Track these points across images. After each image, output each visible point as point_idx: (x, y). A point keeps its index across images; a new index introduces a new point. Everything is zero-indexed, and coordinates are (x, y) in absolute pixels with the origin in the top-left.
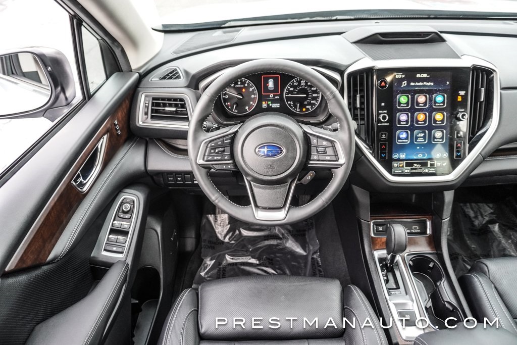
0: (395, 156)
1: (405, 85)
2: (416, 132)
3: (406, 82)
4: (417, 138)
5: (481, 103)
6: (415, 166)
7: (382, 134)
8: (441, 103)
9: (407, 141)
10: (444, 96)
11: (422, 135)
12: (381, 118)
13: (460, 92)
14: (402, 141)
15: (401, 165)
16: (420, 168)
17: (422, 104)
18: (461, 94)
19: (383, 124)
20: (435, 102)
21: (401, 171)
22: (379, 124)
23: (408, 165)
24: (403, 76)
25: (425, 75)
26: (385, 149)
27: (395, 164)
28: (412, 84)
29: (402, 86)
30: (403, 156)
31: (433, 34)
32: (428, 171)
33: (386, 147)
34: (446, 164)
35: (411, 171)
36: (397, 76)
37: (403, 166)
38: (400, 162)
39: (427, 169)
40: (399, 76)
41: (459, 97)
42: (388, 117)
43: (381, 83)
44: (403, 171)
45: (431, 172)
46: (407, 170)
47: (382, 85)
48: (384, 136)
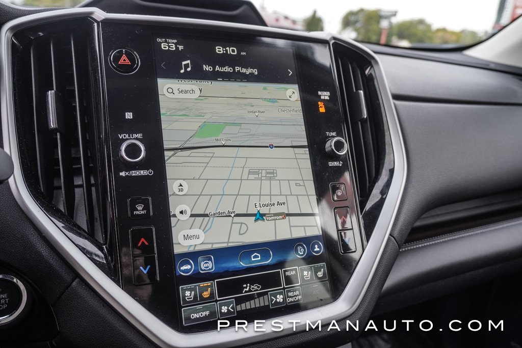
0: (185, 268)
1: (189, 69)
3: (188, 62)
5: (364, 121)
6: (247, 288)
7: (134, 203)
12: (123, 154)
13: (320, 93)
15: (206, 294)
16: (260, 295)
18: (322, 97)
19: (134, 173)
21: (207, 313)
22: (123, 174)
23: (225, 289)
24: (181, 48)
26: (150, 249)
27: (188, 293)
28: (207, 68)
29: (182, 71)
32: (285, 299)
33: (150, 240)
34: (324, 274)
35: (239, 308)
36: (164, 46)
37: (212, 295)
38: (202, 285)
39: (280, 293)
40: (168, 45)
41: (319, 103)
42: (146, 150)
43: (117, 58)
44: (213, 310)
45: (291, 300)
46: (226, 307)
47: (121, 62)
48: (140, 208)
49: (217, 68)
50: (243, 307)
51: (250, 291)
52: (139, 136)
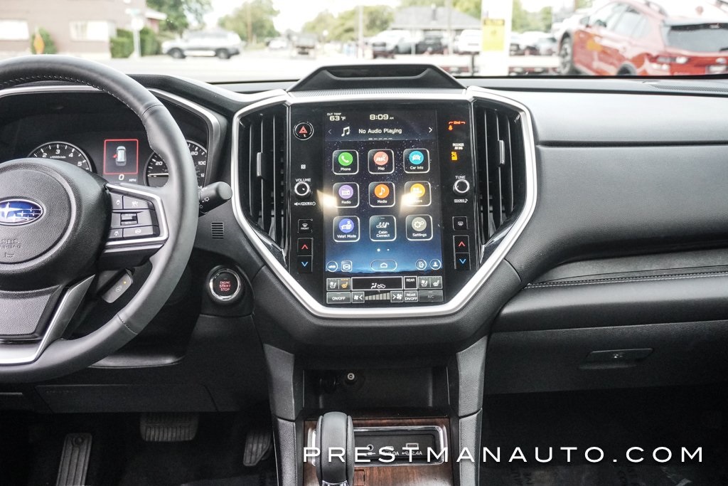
0: (332, 267)
1: (348, 133)
2: (372, 219)
3: (348, 128)
4: (375, 231)
6: (374, 285)
7: (302, 223)
8: (419, 165)
9: (355, 236)
10: (424, 153)
11: (385, 225)
12: (296, 191)
13: (454, 145)
14: (344, 237)
15: (344, 286)
16: (384, 292)
17: (382, 166)
18: (456, 148)
19: (304, 204)
20: (408, 164)
21: (344, 298)
22: (296, 204)
23: (358, 284)
24: (344, 118)
25: (386, 117)
26: (309, 252)
27: (332, 283)
28: (361, 131)
29: (343, 135)
30: (347, 266)
31: (428, 70)
32: (403, 298)
33: (310, 247)
34: (440, 284)
35: (367, 298)
36: (332, 118)
37: (348, 287)
38: (342, 279)
39: (400, 293)
40: (335, 117)
41: (453, 153)
42: (311, 188)
43: (300, 128)
44: (348, 297)
45: (408, 299)
46: (357, 296)
47: (301, 132)
48: (305, 225)
49: (370, 131)
50: (370, 298)
51: (376, 288)
52: (309, 180)
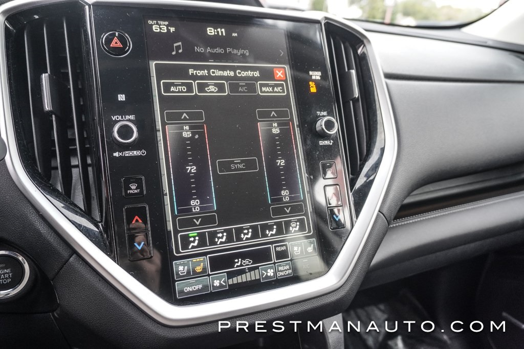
1: (180, 51)
3: (180, 43)
5: (355, 101)
6: (239, 263)
7: (128, 182)
12: (116, 135)
13: (311, 73)
15: (199, 269)
16: (251, 269)
18: (314, 78)
19: (128, 154)
21: (200, 286)
22: (116, 154)
23: (216, 265)
24: (172, 29)
26: (144, 227)
27: (181, 268)
28: (198, 49)
29: (174, 53)
32: (275, 273)
34: (314, 249)
35: (230, 282)
36: (155, 28)
37: (204, 270)
38: (194, 260)
39: (271, 268)
40: (160, 27)
41: (311, 83)
42: (138, 131)
43: (109, 41)
44: (205, 283)
45: (281, 274)
46: (218, 281)
47: (113, 44)
48: (133, 187)
49: (209, 50)
50: (235, 280)
51: (241, 265)
52: (132, 117)
